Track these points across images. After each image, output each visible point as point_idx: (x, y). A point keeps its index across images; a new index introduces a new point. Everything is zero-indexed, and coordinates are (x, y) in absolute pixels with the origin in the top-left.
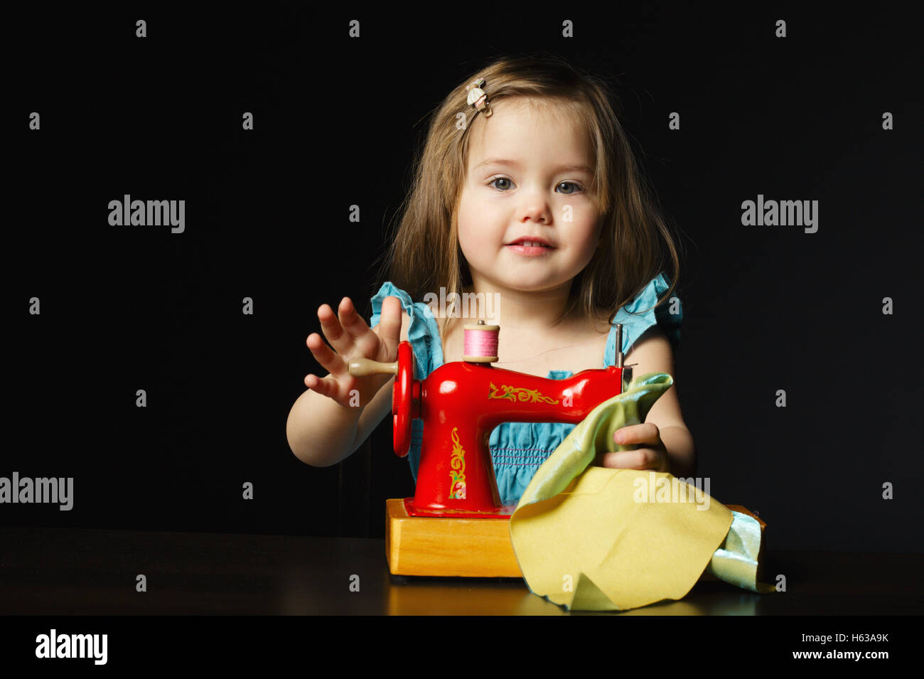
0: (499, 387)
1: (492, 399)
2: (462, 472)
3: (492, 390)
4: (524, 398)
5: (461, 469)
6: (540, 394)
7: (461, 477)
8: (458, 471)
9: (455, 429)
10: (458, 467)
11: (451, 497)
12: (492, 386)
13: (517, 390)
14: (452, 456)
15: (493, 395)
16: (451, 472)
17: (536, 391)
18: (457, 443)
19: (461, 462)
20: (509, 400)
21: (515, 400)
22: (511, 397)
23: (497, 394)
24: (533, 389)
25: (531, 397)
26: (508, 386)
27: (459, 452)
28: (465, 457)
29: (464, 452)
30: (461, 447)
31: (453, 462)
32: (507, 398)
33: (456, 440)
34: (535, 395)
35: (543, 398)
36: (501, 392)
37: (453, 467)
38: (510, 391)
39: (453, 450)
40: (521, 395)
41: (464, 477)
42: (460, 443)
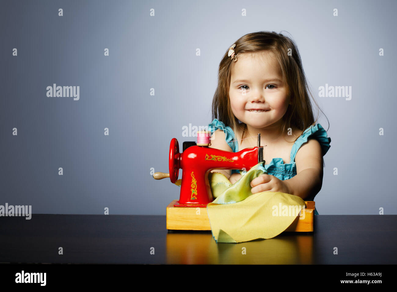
0: (209, 155)
1: (207, 160)
3: (207, 157)
4: (219, 160)
7: (195, 191)
8: (194, 189)
9: (193, 172)
10: (194, 187)
11: (192, 199)
12: (207, 155)
13: (217, 157)
14: (192, 183)
16: (192, 189)
17: (225, 157)
18: (193, 178)
19: (195, 185)
20: (214, 161)
21: (216, 161)
22: (214, 159)
23: (209, 158)
24: (223, 156)
25: (223, 159)
26: (213, 155)
27: (194, 181)
28: (197, 183)
29: (196, 181)
30: (195, 179)
31: (192, 185)
32: (213, 160)
33: (193, 176)
35: (227, 160)
36: (210, 158)
37: (192, 187)
38: (214, 157)
39: (192, 180)
40: (218, 158)
41: (197, 191)
42: (195, 178)
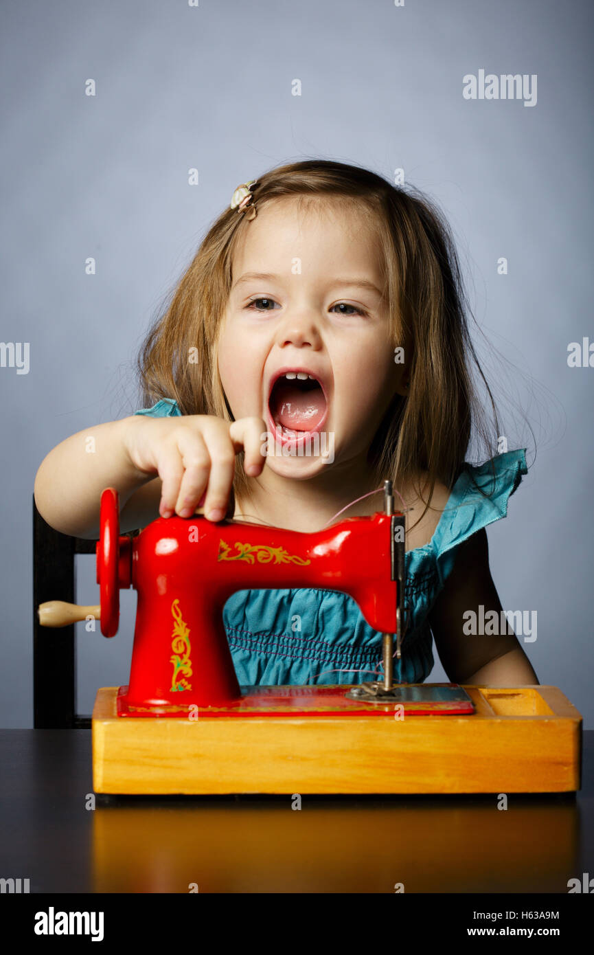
0: (231, 544)
1: (223, 561)
2: (186, 657)
3: (223, 550)
4: (264, 558)
5: (185, 652)
6: (285, 552)
7: (186, 663)
8: (181, 656)
9: (176, 602)
10: (181, 650)
11: (174, 689)
12: (223, 544)
13: (255, 548)
14: (173, 636)
15: (224, 556)
16: (173, 657)
17: (281, 549)
18: (179, 620)
19: (185, 644)
20: (245, 562)
21: (253, 562)
22: (247, 557)
23: (230, 555)
24: (276, 546)
25: (274, 558)
26: (243, 544)
27: (181, 632)
28: (191, 637)
29: (188, 631)
30: (185, 624)
31: (174, 644)
32: (243, 559)
33: (178, 615)
34: (279, 554)
35: (290, 558)
36: (235, 552)
37: (175, 650)
38: (246, 550)
39: (174, 628)
40: (261, 554)
41: (190, 663)
42: (184, 619)
